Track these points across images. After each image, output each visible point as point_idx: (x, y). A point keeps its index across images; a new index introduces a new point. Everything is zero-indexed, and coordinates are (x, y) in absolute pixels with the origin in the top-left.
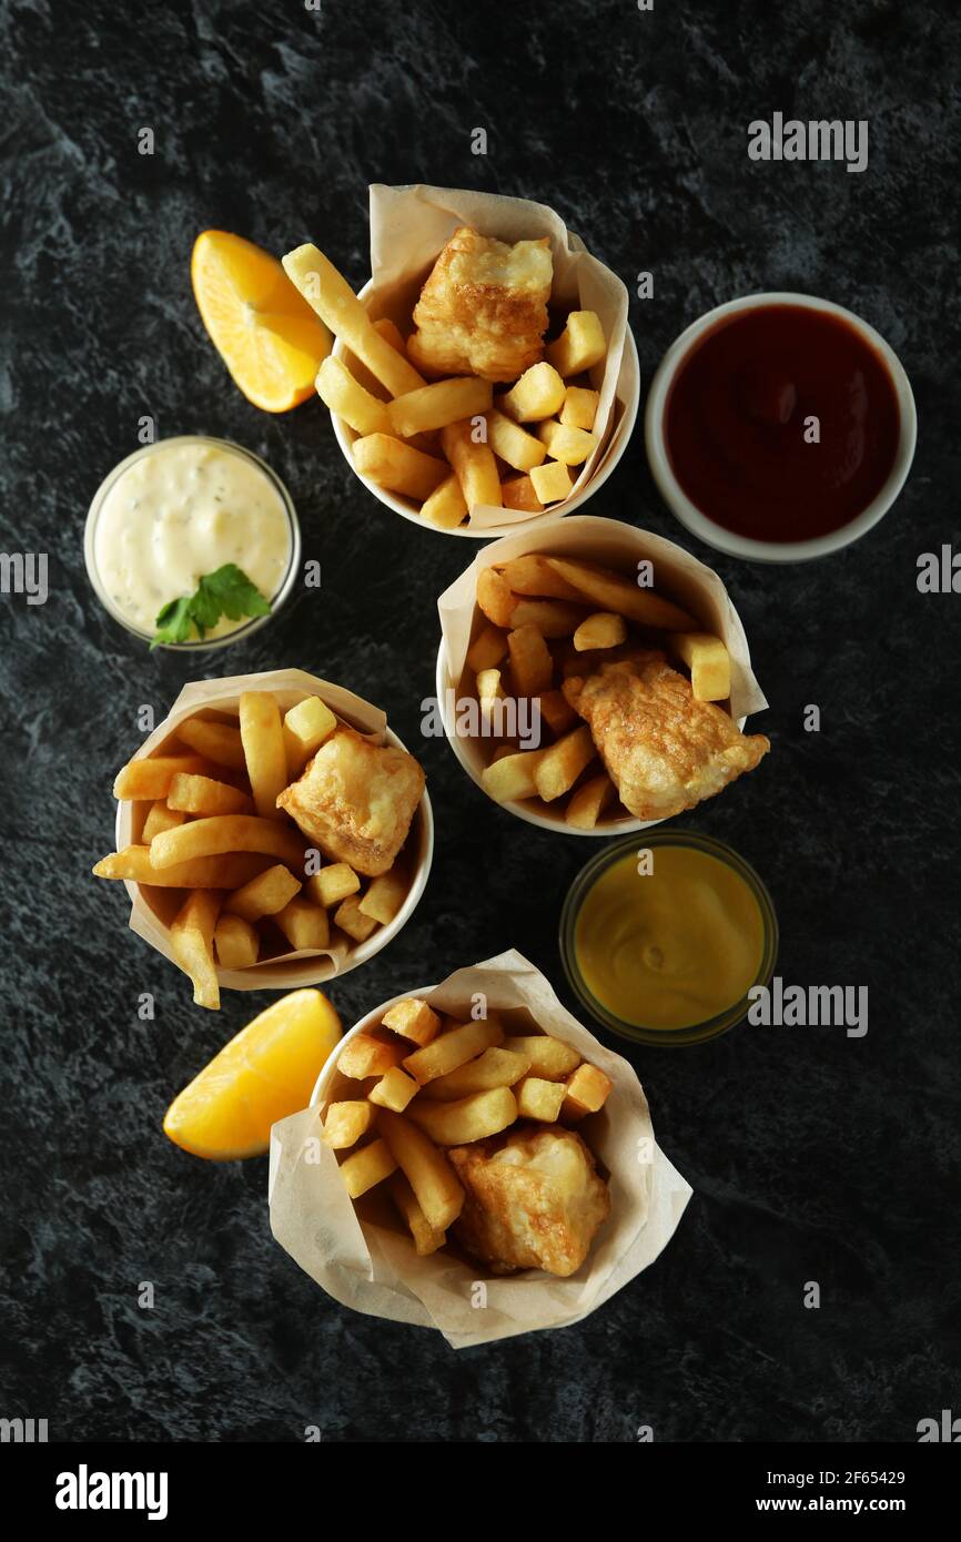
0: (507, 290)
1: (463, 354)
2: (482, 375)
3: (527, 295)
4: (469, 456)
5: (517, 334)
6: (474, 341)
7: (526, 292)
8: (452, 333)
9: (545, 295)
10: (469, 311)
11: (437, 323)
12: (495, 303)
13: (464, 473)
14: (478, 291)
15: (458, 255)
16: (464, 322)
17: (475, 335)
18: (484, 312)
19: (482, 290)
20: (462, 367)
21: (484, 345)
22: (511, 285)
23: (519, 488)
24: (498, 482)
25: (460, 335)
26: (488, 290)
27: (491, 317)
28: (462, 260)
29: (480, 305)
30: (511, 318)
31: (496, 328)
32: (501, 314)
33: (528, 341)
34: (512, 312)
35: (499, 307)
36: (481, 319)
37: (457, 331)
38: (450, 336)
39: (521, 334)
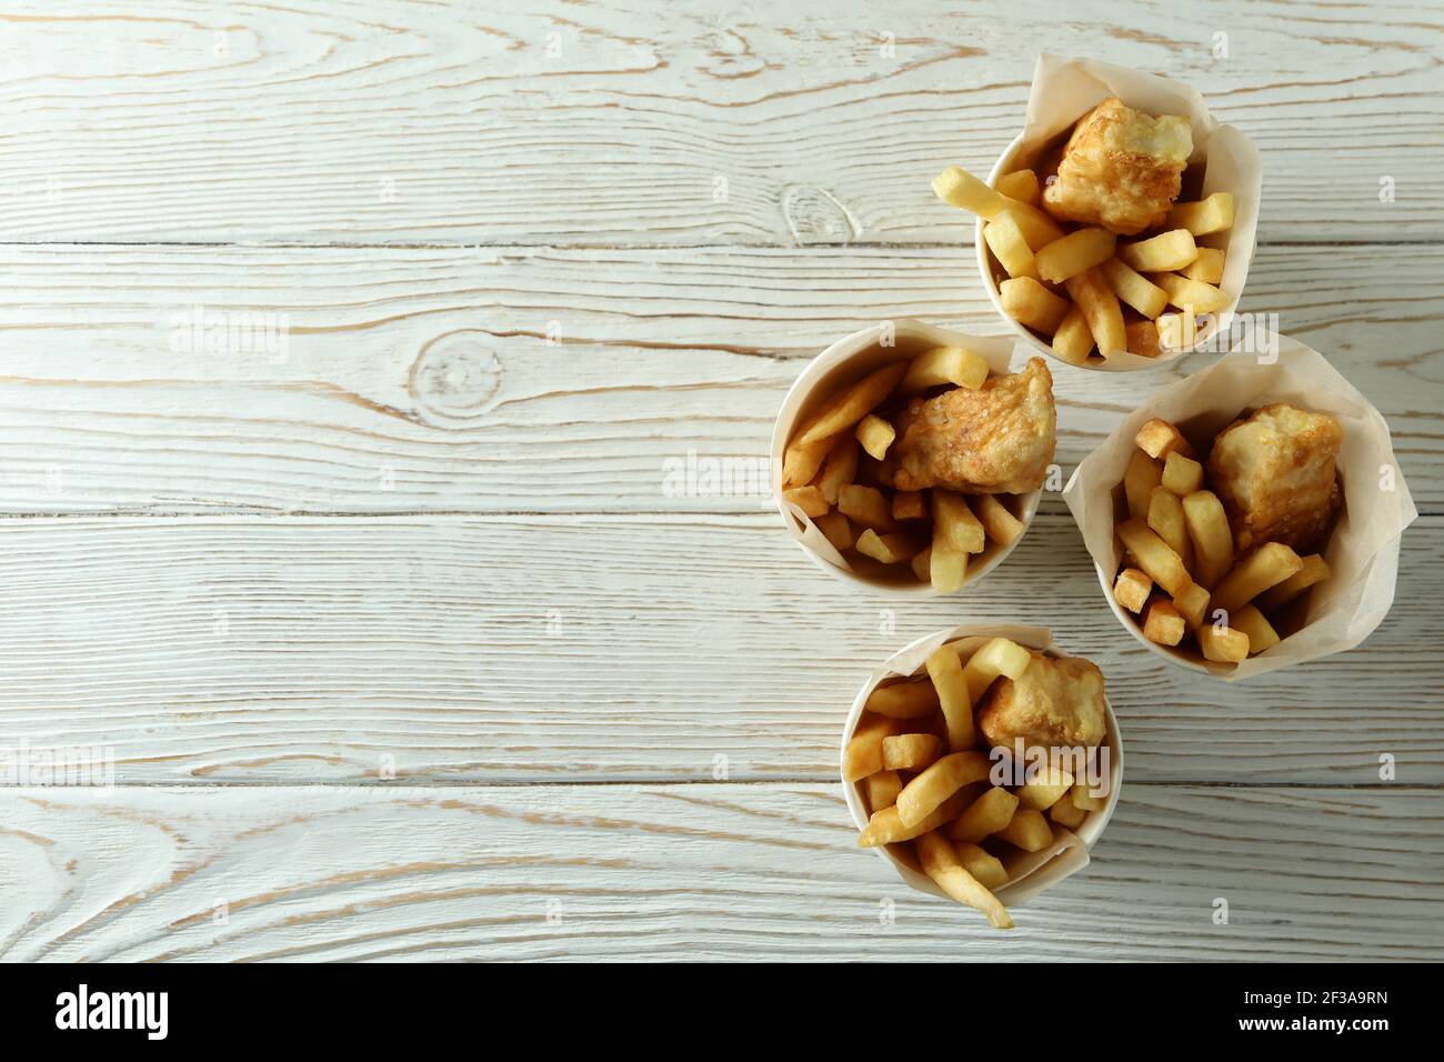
0: (1155, 160)
1: (1097, 208)
2: (1108, 226)
3: (1171, 166)
4: (1099, 300)
5: (1152, 198)
6: (1114, 199)
7: (1171, 163)
8: (1093, 189)
9: (1183, 166)
10: (1116, 174)
11: (1082, 180)
12: (1140, 170)
13: (1093, 314)
14: (1130, 159)
15: (1112, 124)
16: (1109, 183)
17: (1115, 194)
18: (1131, 176)
19: (1134, 157)
20: (1091, 219)
21: (1120, 203)
22: (1158, 156)
23: (1143, 332)
24: (1123, 324)
25: (1100, 192)
26: (1138, 158)
27: (1135, 180)
28: (1116, 129)
29: (1128, 169)
30: (1153, 184)
31: (1136, 190)
32: (1145, 179)
33: (1160, 204)
34: (1155, 179)
35: (1144, 173)
36: (1125, 182)
37: (1099, 189)
38: (1090, 191)
39: (1156, 198)
